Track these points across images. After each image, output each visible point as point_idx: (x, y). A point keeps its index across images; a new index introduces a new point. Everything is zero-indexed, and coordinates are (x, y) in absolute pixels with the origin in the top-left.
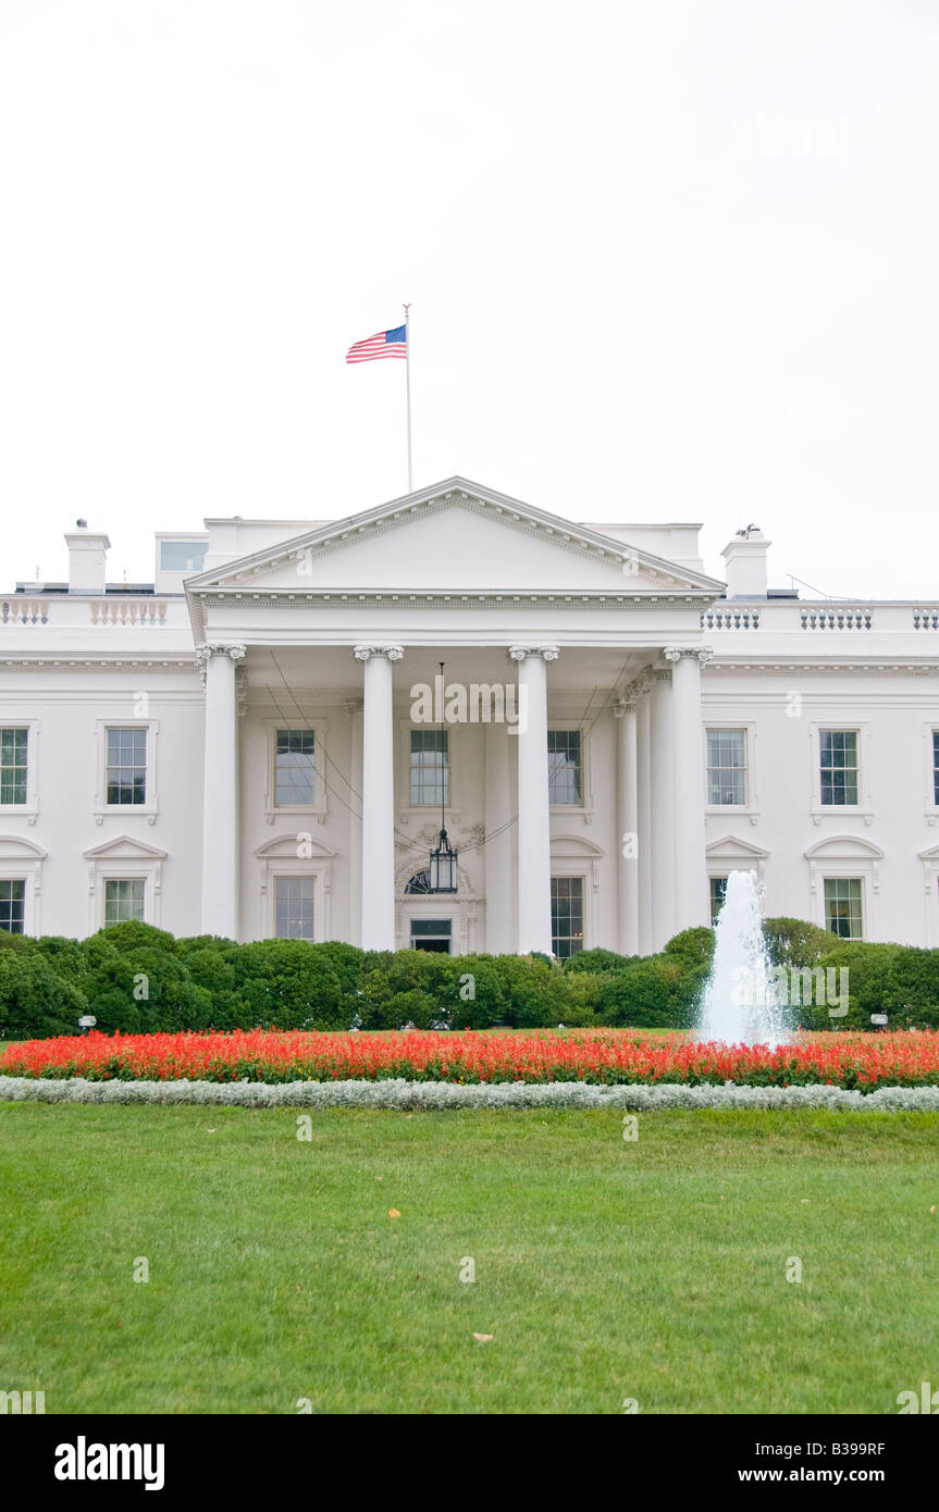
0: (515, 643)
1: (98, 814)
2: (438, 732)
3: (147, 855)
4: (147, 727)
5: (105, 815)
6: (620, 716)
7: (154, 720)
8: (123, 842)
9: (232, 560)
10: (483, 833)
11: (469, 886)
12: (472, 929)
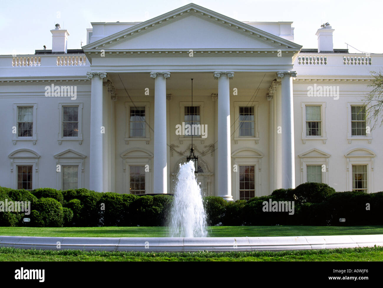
0: (216, 70)
1: (60, 141)
2: (190, 107)
3: (77, 156)
4: (79, 106)
5: (62, 141)
6: (270, 100)
7: (81, 103)
8: (69, 151)
9: (102, 38)
10: (214, 148)
11: (208, 169)
12: (209, 186)
